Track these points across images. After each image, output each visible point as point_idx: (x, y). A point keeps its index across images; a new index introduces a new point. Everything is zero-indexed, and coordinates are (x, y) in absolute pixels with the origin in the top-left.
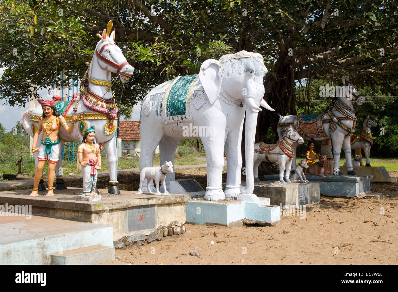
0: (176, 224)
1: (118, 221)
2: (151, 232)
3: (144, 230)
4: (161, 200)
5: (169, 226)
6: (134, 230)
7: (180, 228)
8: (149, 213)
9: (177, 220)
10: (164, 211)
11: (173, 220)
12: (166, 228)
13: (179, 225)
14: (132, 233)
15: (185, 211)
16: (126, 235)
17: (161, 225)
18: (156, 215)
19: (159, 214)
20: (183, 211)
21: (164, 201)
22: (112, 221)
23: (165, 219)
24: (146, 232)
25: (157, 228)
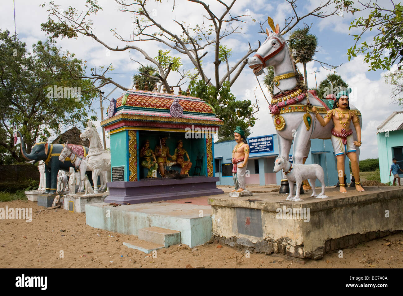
0: (289, 242)
1: (229, 219)
2: (258, 240)
3: (252, 236)
4: (263, 205)
5: (280, 241)
6: (243, 233)
7: (294, 248)
8: (255, 218)
9: (290, 235)
10: (272, 220)
11: (284, 235)
12: (276, 242)
13: (293, 243)
14: (241, 236)
15: (300, 227)
16: (235, 235)
17: (269, 236)
18: (263, 223)
19: (266, 222)
20: (298, 226)
21: (266, 207)
22: (225, 218)
23: (273, 230)
24: (253, 238)
25: (264, 238)
